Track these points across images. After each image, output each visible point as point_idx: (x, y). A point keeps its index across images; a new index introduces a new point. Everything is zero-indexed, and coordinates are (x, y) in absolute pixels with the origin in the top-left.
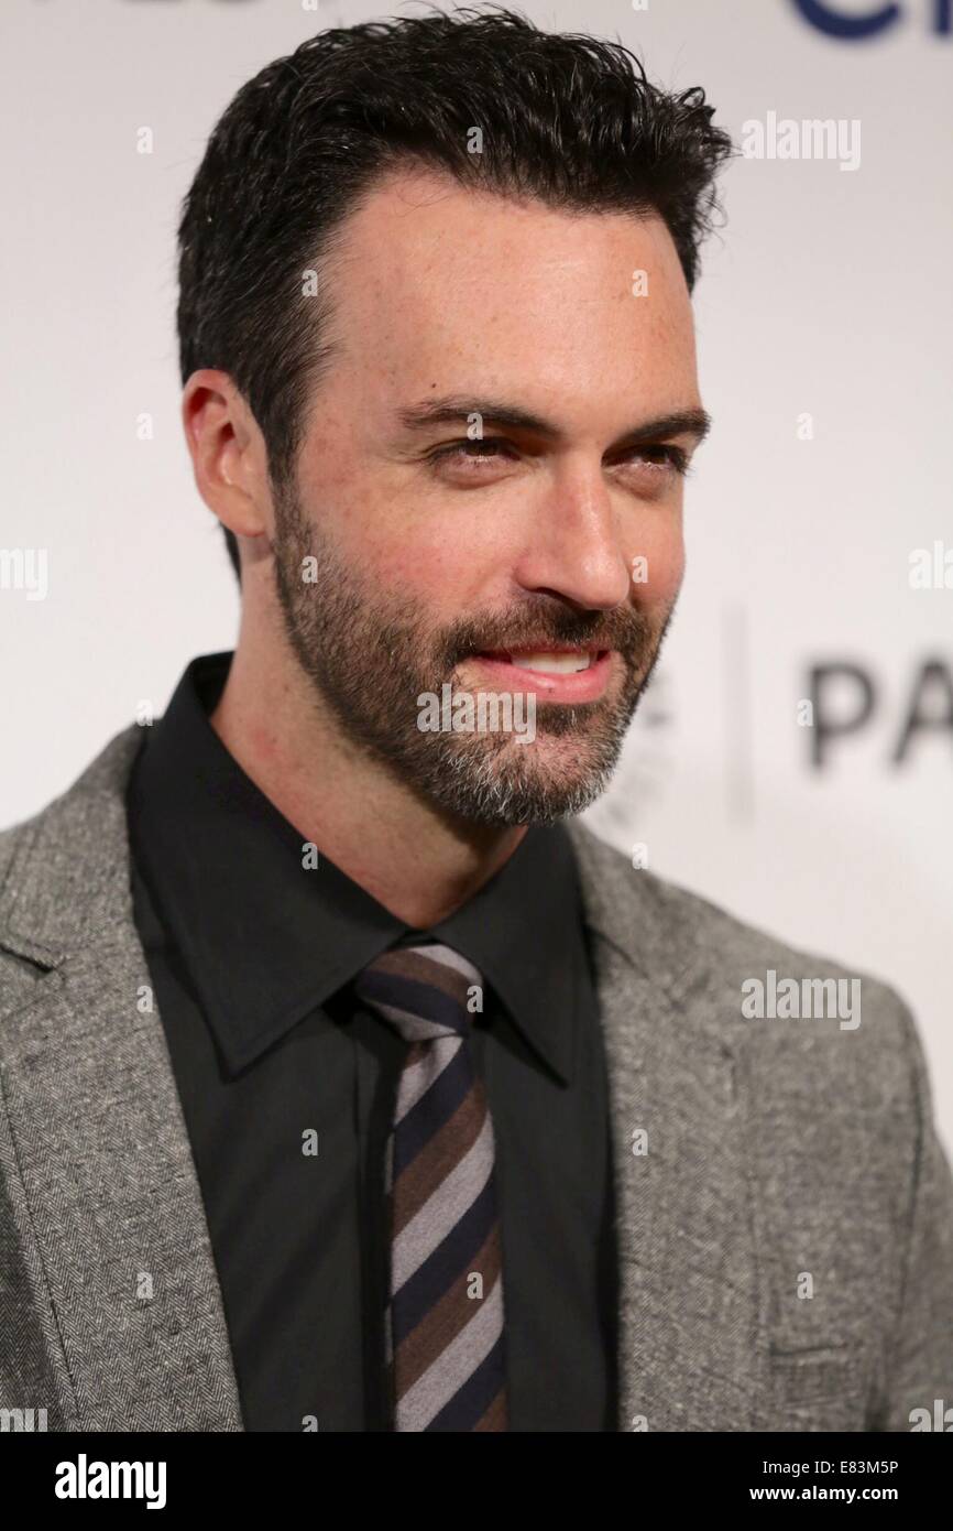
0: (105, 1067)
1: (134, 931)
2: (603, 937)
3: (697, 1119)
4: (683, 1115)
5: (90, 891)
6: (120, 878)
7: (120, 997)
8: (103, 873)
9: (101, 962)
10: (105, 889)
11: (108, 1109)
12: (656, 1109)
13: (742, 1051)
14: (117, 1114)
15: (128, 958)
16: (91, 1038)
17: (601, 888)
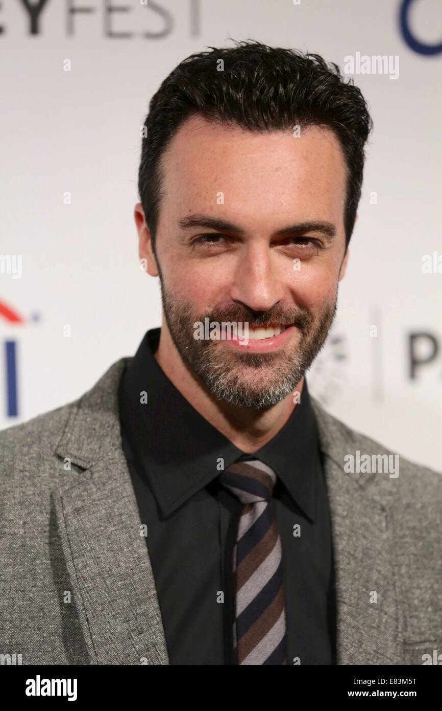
0: (110, 513)
1: (123, 453)
2: (328, 456)
3: (370, 539)
4: (365, 537)
5: (103, 435)
6: (116, 429)
7: (117, 482)
8: (109, 427)
9: (108, 466)
10: (110, 434)
11: (111, 532)
12: (352, 534)
13: (390, 508)
14: (116, 535)
15: (120, 464)
16: (104, 501)
17: (327, 434)
